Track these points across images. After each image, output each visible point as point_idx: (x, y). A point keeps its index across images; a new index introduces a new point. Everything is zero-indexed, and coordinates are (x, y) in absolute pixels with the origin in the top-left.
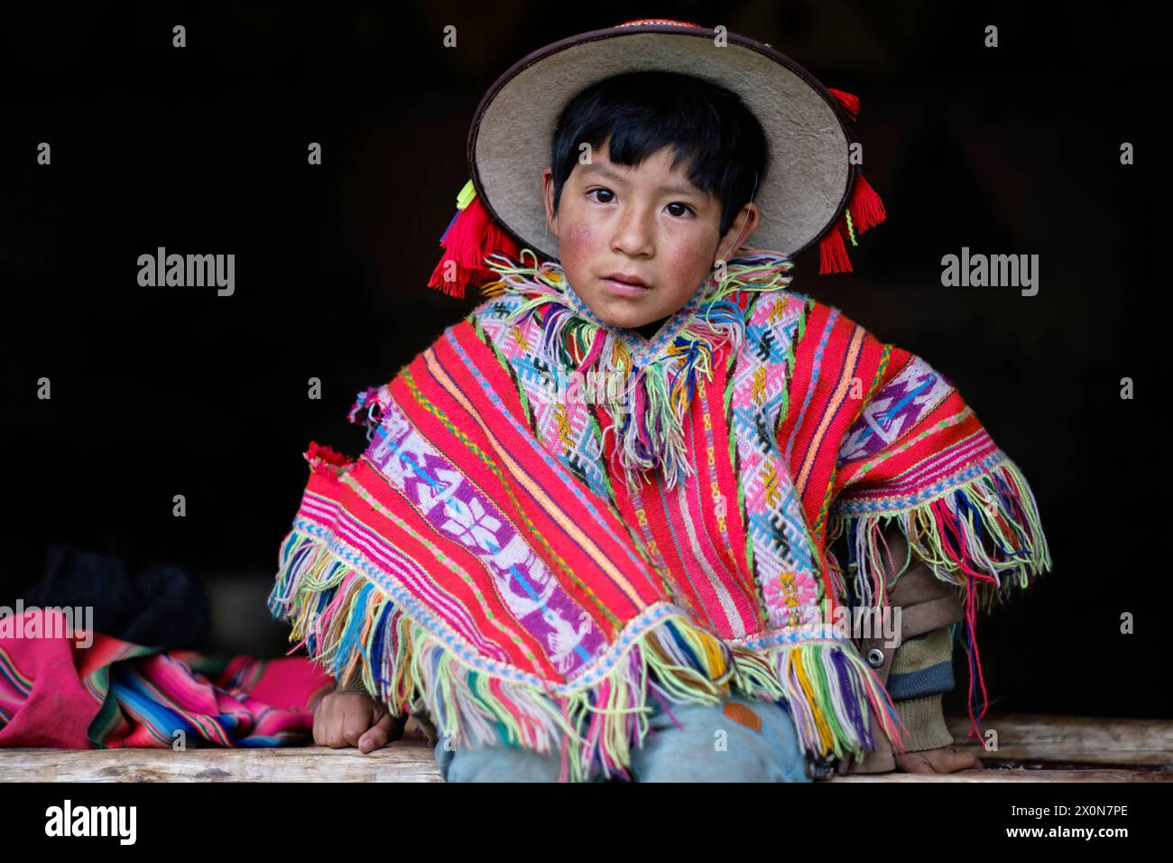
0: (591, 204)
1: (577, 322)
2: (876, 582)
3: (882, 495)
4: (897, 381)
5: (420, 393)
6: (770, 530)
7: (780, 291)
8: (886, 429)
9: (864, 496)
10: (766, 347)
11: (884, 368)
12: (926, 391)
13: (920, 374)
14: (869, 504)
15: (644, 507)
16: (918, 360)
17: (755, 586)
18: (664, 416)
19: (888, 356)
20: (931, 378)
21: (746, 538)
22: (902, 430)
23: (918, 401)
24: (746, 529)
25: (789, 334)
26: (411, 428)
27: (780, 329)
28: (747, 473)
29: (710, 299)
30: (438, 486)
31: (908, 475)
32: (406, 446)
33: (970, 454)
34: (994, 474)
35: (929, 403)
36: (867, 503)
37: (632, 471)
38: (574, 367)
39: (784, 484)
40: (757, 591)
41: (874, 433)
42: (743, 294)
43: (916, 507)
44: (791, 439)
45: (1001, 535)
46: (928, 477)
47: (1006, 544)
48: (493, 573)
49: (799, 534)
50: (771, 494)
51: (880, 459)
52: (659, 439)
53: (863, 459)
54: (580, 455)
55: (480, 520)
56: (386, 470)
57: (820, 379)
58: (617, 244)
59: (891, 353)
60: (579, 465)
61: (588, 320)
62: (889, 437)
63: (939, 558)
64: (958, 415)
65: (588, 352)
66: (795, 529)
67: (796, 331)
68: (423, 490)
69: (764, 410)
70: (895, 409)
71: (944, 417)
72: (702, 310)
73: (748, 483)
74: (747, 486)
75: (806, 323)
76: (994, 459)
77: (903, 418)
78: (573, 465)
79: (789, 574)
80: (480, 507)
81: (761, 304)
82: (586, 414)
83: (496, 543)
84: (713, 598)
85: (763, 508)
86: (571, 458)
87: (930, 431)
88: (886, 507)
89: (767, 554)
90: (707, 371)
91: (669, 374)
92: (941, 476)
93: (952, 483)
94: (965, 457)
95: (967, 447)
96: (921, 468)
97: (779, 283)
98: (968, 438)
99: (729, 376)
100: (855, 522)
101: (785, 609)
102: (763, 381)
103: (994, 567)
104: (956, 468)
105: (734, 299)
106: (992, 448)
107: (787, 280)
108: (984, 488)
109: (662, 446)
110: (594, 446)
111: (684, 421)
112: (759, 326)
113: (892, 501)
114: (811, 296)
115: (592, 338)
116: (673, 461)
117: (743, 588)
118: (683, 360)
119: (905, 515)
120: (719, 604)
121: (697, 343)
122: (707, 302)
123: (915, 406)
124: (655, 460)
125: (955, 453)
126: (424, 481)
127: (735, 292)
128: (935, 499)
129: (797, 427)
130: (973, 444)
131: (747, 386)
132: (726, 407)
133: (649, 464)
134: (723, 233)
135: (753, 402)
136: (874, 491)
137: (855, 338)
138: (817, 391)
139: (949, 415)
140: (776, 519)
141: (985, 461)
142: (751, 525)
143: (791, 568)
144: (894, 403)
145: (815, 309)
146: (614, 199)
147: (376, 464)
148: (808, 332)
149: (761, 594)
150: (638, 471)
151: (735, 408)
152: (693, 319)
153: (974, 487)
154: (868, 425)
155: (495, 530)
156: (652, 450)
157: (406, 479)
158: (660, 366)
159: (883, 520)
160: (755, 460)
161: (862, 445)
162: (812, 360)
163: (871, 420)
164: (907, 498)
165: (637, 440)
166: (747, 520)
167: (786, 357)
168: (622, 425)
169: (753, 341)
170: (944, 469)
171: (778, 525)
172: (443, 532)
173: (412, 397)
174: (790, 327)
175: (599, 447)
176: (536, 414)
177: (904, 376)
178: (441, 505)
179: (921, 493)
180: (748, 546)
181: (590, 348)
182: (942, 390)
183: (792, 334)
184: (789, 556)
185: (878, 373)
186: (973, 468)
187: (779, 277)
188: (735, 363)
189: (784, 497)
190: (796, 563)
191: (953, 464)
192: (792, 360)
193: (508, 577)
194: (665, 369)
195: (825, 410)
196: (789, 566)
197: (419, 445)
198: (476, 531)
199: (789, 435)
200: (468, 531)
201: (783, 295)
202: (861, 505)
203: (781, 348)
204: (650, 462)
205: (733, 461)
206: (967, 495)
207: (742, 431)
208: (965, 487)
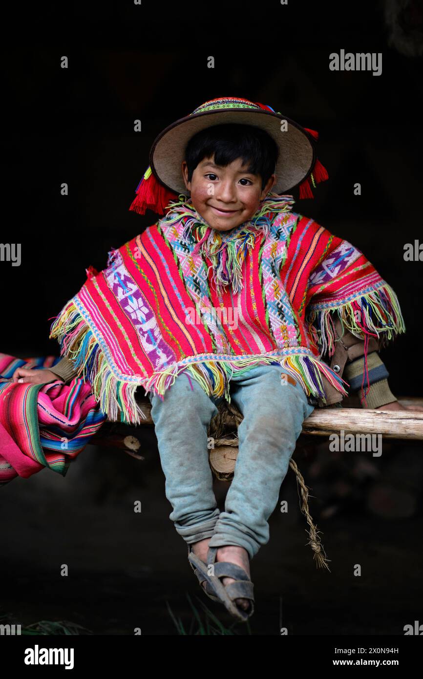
0: (206, 180)
1: (199, 225)
2: (329, 338)
3: (330, 300)
4: (336, 251)
5: (130, 250)
6: (276, 308)
7: (287, 212)
8: (332, 271)
9: (323, 301)
10: (278, 235)
11: (330, 245)
12: (349, 255)
13: (347, 248)
14: (326, 304)
15: (223, 302)
16: (346, 242)
17: (270, 332)
18: (234, 263)
19: (332, 240)
20: (351, 250)
21: (266, 312)
22: (339, 272)
23: (346, 259)
24: (266, 308)
25: (289, 230)
26: (122, 263)
27: (285, 228)
28: (267, 284)
29: (257, 216)
30: (126, 290)
31: (341, 291)
32: (118, 270)
33: (368, 282)
34: (380, 291)
35: (351, 260)
36: (325, 305)
37: (219, 286)
38: (196, 242)
39: (282, 290)
40: (271, 334)
41: (327, 273)
42: (272, 213)
43: (345, 305)
44: (288, 273)
45: (380, 317)
46: (350, 291)
47: (382, 320)
48: (139, 334)
49: (288, 310)
50: (277, 293)
51: (329, 284)
52: (231, 272)
53: (322, 284)
54: (198, 277)
55: (140, 308)
56: (108, 279)
57: (301, 248)
58: (219, 197)
59: (333, 238)
60: (197, 281)
61: (204, 223)
62: (333, 275)
63: (354, 327)
64: (363, 265)
65: (203, 237)
66: (286, 308)
67: (292, 229)
68: (120, 290)
69: (274, 261)
70: (336, 263)
71: (357, 266)
72: (253, 221)
73: (267, 289)
74: (266, 290)
75: (297, 226)
76: (380, 284)
77: (340, 266)
78: (195, 281)
79: (284, 326)
80: (142, 302)
81: (279, 217)
82: (201, 261)
83: (145, 318)
84: (252, 339)
85: (274, 299)
86: (195, 278)
87: (351, 272)
88: (333, 306)
89: (275, 318)
90: (252, 244)
91: (237, 246)
92: (355, 291)
93: (360, 294)
94: (366, 283)
95: (367, 279)
96: (346, 288)
97: (287, 209)
98: (368, 275)
99: (262, 246)
100: (320, 313)
101: (283, 341)
102: (275, 248)
103: (377, 330)
104: (362, 288)
105: (268, 216)
106: (379, 280)
107: (291, 208)
108: (374, 297)
109: (233, 275)
110: (204, 274)
111: (242, 265)
112: (277, 227)
113: (335, 302)
114: (301, 214)
115: (205, 231)
116: (237, 282)
117: (265, 333)
118: (243, 240)
119: (340, 308)
120: (255, 341)
121: (249, 234)
122: (256, 217)
123: (345, 262)
124: (229, 281)
125: (361, 282)
126: (121, 287)
127: (268, 213)
128: (353, 301)
129: (290, 268)
130: (370, 278)
131: (269, 250)
132: (259, 258)
133: (227, 283)
134: (263, 189)
135: (270, 256)
136: (327, 299)
137: (318, 232)
138: (299, 254)
139: (359, 265)
140: (279, 304)
141: (375, 285)
142: (268, 306)
143: (285, 324)
144: (336, 260)
145: (302, 220)
146: (217, 179)
147: (106, 275)
148: (297, 230)
149: (273, 335)
150: (221, 286)
151: (263, 258)
152: (249, 224)
153: (370, 296)
154: (324, 270)
155: (146, 313)
156: (228, 277)
157: (114, 284)
158: (234, 242)
159: (331, 311)
160: (270, 280)
161: (322, 278)
162: (297, 240)
163: (325, 268)
164: (341, 301)
165: (222, 272)
166: (266, 304)
167: (287, 239)
168: (216, 266)
169: (273, 233)
170: (357, 288)
171: (280, 306)
172: (125, 310)
173: (126, 251)
174: (289, 227)
175: (206, 275)
176: (180, 261)
177: (340, 249)
178: (126, 299)
179: (346, 299)
180: (266, 315)
181: (204, 235)
182: (356, 254)
183: (290, 230)
184: (284, 319)
185: (327, 247)
186: (369, 288)
187: (287, 206)
188: (265, 241)
189: (282, 295)
190: (287, 322)
191: (360, 286)
192: (289, 240)
193: (146, 335)
194: (236, 244)
195: (303, 262)
196: (284, 323)
197: (123, 271)
198: (138, 312)
199: (286, 272)
200: (135, 311)
201: (289, 214)
202: (322, 305)
203: (285, 236)
204: (227, 282)
205: (260, 280)
206: (367, 299)
207: (265, 268)
208: (366, 296)
